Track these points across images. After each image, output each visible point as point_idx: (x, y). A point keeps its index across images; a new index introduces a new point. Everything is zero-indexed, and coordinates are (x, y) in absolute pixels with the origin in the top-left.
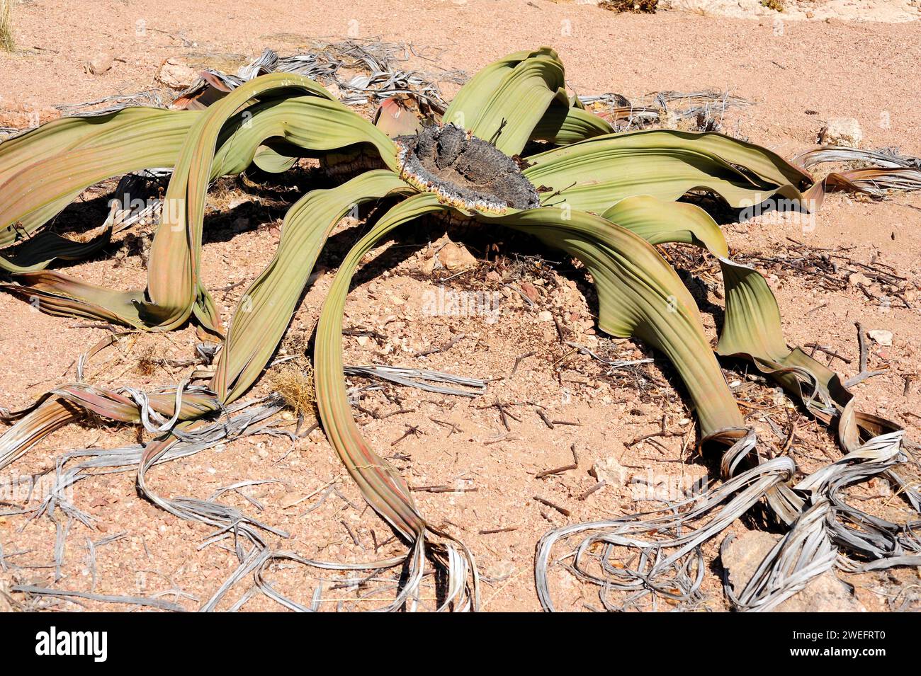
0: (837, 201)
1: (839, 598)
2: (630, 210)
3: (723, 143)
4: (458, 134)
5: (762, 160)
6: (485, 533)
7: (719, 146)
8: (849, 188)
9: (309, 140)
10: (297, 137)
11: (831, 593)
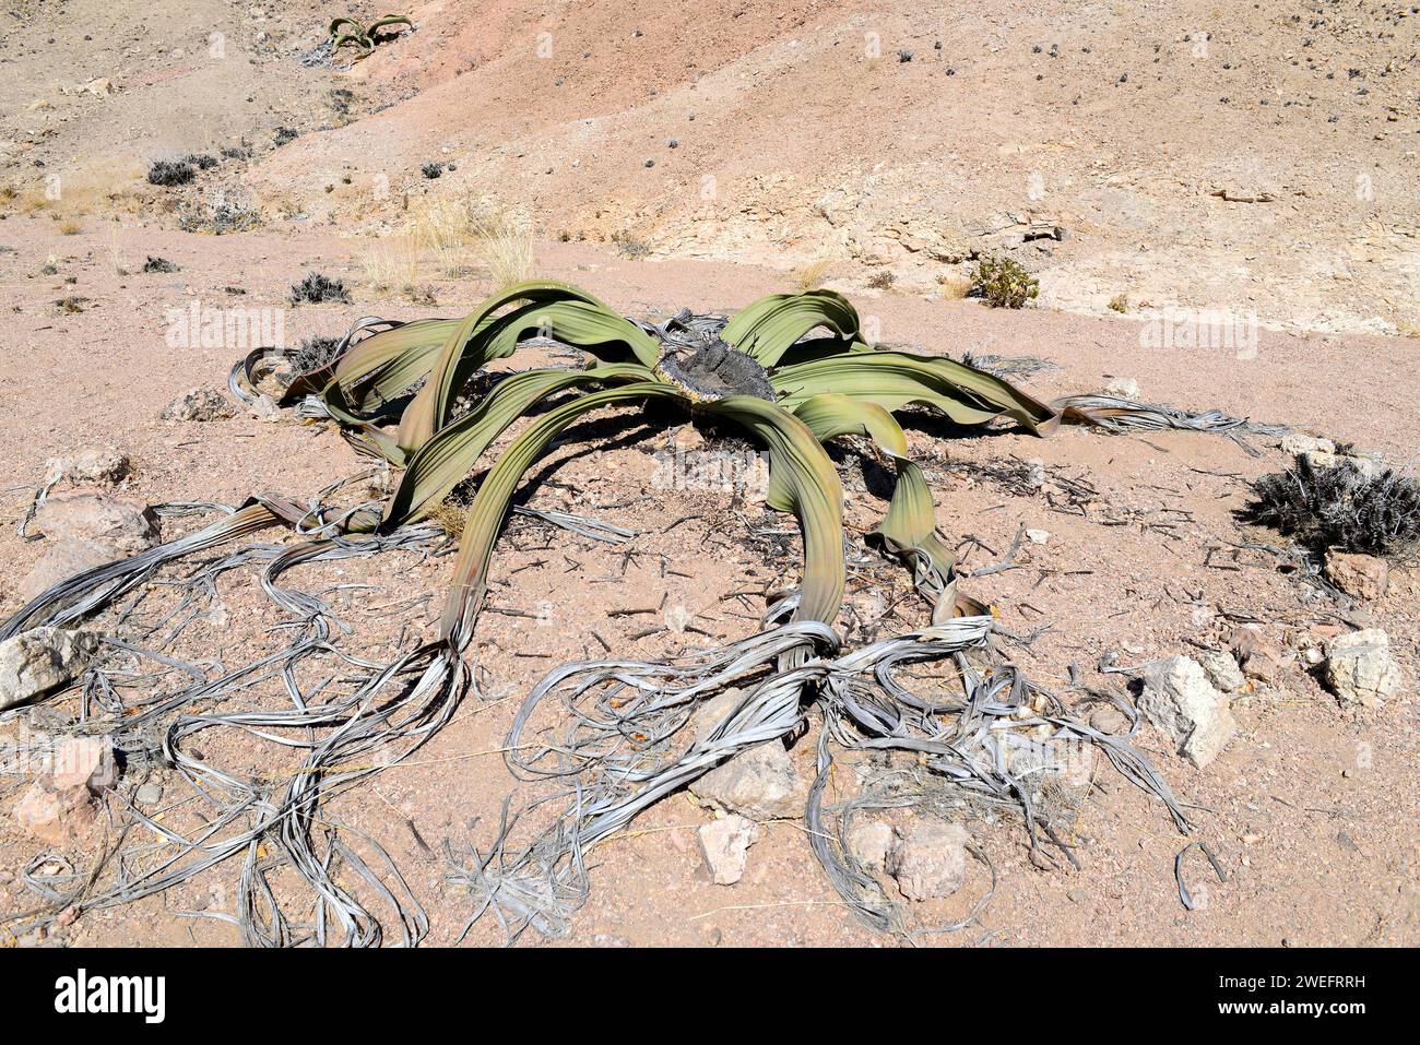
0: (1070, 431)
1: (776, 771)
2: (823, 406)
3: (953, 368)
4: (722, 346)
5: (992, 386)
6: (521, 656)
7: (949, 369)
8: (1090, 423)
9: (575, 336)
10: (562, 332)
11: (769, 764)
